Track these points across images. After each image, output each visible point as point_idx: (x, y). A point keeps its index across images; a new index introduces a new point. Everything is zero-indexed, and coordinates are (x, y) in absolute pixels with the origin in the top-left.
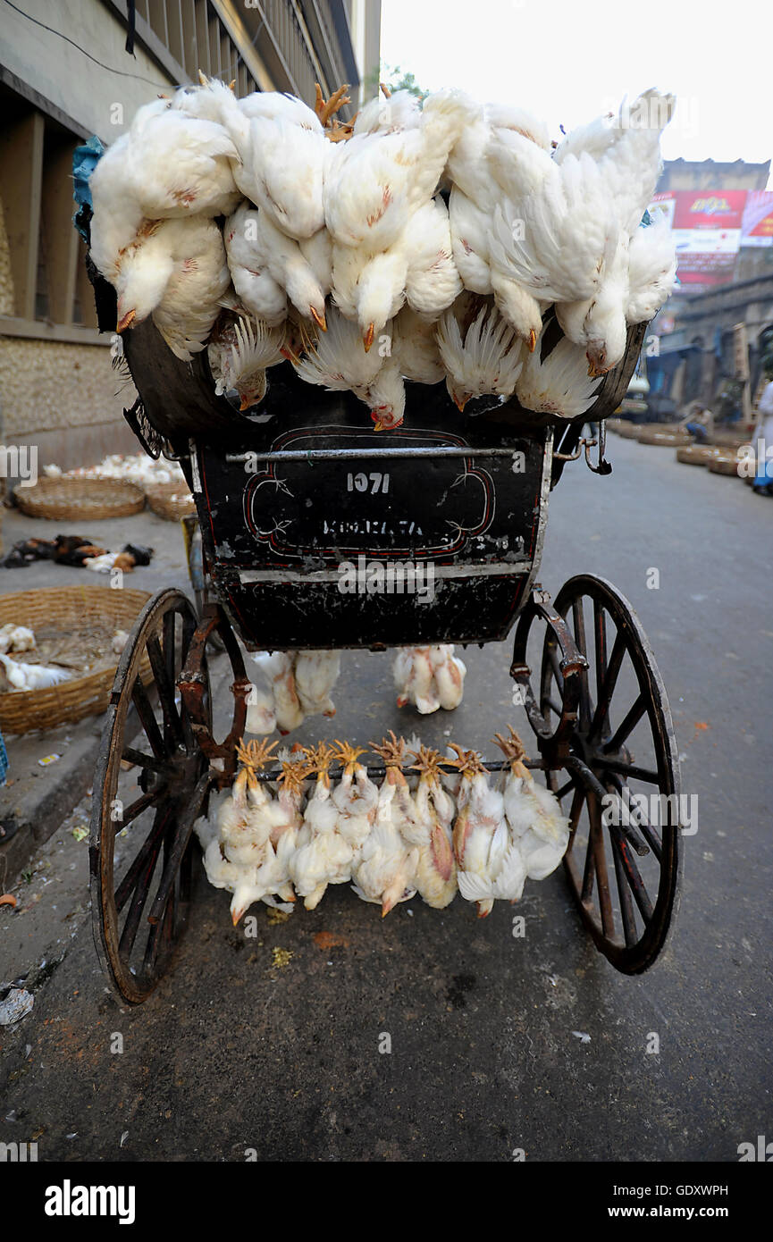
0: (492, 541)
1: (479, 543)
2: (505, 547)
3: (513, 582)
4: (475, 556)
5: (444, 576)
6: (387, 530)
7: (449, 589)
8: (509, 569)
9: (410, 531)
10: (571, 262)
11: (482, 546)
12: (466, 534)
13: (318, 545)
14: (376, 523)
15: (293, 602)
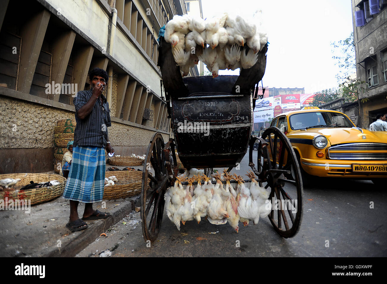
0: (240, 117)
1: (237, 118)
2: (244, 119)
3: (246, 129)
4: (236, 122)
5: (229, 127)
6: (215, 115)
7: (230, 132)
8: (245, 125)
9: (220, 115)
10: (248, 30)
11: (238, 119)
12: (234, 116)
13: (199, 119)
14: (212, 113)
15: (192, 136)
